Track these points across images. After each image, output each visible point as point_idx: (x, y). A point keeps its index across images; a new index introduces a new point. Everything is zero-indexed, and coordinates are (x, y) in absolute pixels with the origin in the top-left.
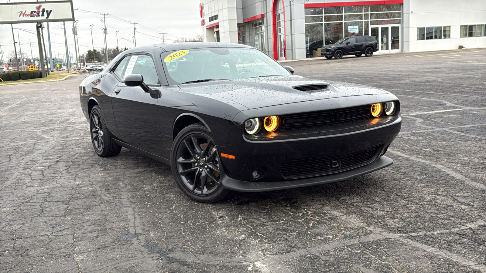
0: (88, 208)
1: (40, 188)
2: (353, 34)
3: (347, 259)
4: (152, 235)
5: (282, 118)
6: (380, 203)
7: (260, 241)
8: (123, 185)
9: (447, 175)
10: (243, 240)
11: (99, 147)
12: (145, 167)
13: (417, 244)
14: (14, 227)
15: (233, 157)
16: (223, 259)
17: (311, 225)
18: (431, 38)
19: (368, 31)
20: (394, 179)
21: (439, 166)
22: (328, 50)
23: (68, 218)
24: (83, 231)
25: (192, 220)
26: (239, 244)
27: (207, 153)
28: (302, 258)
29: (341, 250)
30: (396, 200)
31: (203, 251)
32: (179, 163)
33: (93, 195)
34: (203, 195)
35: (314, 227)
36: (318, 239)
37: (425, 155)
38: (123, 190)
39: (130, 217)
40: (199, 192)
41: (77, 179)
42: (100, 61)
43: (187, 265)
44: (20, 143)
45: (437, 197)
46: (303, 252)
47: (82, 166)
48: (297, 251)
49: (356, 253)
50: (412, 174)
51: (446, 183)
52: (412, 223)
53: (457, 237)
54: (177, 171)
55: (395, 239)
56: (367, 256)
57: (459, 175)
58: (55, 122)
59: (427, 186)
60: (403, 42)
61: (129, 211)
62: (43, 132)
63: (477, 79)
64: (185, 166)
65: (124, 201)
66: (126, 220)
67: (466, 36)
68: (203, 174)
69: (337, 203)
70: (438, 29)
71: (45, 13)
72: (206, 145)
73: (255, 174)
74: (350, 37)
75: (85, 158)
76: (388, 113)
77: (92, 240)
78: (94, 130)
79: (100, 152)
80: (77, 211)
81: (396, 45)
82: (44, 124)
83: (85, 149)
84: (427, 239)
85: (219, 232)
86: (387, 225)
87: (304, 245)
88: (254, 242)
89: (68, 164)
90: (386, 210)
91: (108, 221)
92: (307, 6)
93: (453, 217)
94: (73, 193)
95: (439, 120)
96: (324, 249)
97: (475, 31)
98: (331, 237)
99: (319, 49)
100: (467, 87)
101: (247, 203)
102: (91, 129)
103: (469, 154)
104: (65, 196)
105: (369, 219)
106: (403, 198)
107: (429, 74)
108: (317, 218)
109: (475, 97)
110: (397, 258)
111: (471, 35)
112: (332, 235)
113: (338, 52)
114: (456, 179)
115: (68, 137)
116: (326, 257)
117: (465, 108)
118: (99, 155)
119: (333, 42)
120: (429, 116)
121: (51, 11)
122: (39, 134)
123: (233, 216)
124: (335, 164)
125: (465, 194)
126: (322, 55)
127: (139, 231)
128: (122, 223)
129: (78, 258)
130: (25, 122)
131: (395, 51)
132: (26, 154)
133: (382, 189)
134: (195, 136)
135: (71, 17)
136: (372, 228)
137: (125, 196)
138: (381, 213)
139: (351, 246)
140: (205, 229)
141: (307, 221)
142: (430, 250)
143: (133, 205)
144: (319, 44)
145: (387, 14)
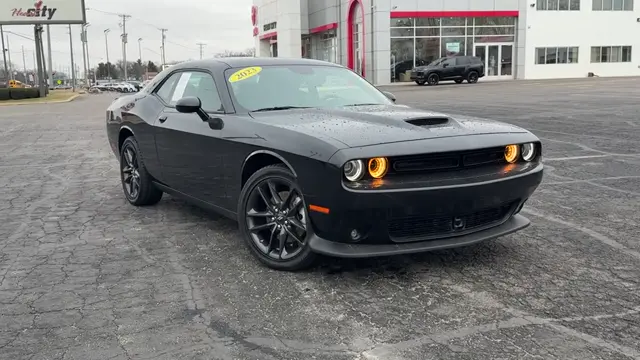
0: (128, 273)
1: (58, 246)
2: (452, 53)
3: (485, 350)
4: (219, 312)
5: (392, 161)
6: (516, 276)
7: (365, 323)
8: (171, 244)
9: (599, 241)
10: (343, 322)
11: (132, 191)
12: (195, 221)
13: (574, 333)
14: (30, 297)
15: (327, 211)
16: (319, 346)
17: (429, 303)
18: (553, 62)
19: (472, 50)
20: (530, 246)
21: (584, 230)
22: (419, 74)
23: (103, 286)
24: (125, 304)
25: (269, 293)
26: (338, 326)
27: (288, 204)
28: (426, 349)
29: (475, 338)
30: (536, 273)
31: (290, 335)
32: (250, 216)
33: (131, 255)
34: (281, 260)
35: (433, 306)
36: (442, 323)
37: (566, 215)
38: (171, 250)
39: (187, 286)
40: (276, 256)
41: (108, 235)
42: (115, 78)
43: (272, 353)
44: (23, 184)
45: (591, 270)
46: (425, 340)
47: (111, 218)
48: (417, 339)
49: (496, 343)
50: (553, 239)
51: (599, 252)
52: (562, 305)
53: (625, 324)
54: (247, 226)
55: (544, 325)
56: (511, 348)
57: (614, 242)
58: (65, 157)
59: (574, 256)
60: (516, 66)
61: (184, 279)
62: (51, 170)
63: (619, 117)
64: (258, 220)
65: (175, 265)
66: (180, 290)
67: (597, 60)
68: (282, 232)
69: (460, 275)
70: (563, 51)
71: (47, 12)
72: (288, 193)
73: (354, 234)
74: (448, 57)
75: (113, 207)
76: (526, 158)
77: (139, 317)
78: (125, 169)
79: (133, 198)
80: (114, 278)
81: (507, 69)
82: (52, 160)
83: (111, 194)
84: (587, 326)
85: (308, 310)
86: (530, 306)
87: (424, 330)
88: (356, 324)
89: (91, 214)
90: (526, 286)
91: (157, 292)
92: (394, 15)
93: (614, 297)
94: (105, 252)
95: (576, 169)
96: (452, 337)
97: (610, 54)
98: (458, 320)
99: (408, 72)
100: (606, 127)
101: (339, 272)
102: (122, 168)
103: (622, 214)
104: (94, 257)
105: (505, 297)
106: (546, 271)
107: (555, 109)
108: (436, 295)
109: (619, 141)
110: (551, 350)
111: (604, 59)
112: (459, 317)
113: (433, 77)
114: (611, 248)
115: (85, 177)
116: (457, 347)
117: (607, 155)
118: (132, 203)
119: (427, 63)
120: (563, 163)
121: (55, 10)
122: (47, 172)
123: (323, 289)
124: (458, 223)
125: (626, 268)
126: (412, 79)
127: (201, 306)
128: (175, 296)
129: (125, 341)
130: (25, 157)
131: (506, 77)
132: (32, 199)
133: (515, 258)
134: (273, 182)
135: (81, 19)
136: (510, 310)
137: (175, 259)
138: (521, 290)
139: (488, 334)
140: (289, 305)
141: (424, 299)
142: (593, 340)
143: (188, 271)
144: (408, 65)
145: (494, 29)
